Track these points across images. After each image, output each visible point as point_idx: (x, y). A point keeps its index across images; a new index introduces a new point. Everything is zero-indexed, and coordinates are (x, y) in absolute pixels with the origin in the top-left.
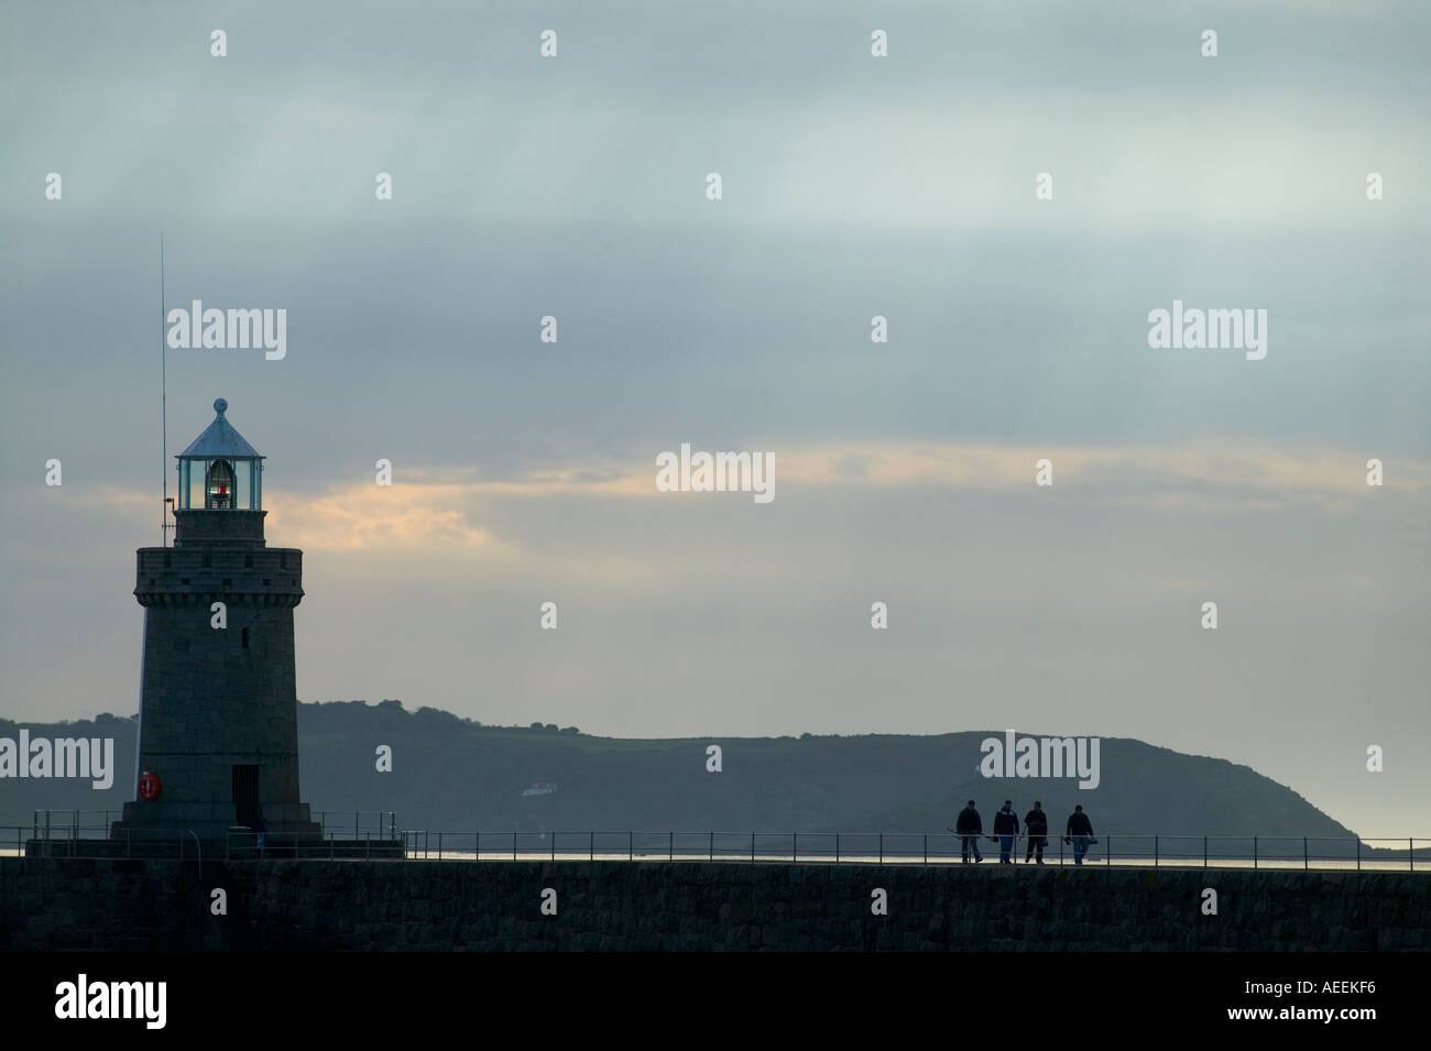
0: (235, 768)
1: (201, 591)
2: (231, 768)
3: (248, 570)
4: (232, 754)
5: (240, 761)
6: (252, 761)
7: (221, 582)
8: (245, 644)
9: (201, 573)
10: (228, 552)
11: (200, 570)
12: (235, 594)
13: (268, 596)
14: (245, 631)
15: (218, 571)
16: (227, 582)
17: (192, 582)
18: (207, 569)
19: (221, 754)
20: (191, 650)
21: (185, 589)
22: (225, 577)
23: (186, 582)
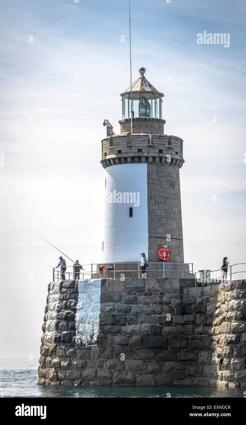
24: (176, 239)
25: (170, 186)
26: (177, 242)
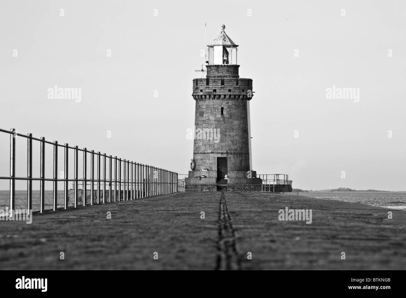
0: (218, 158)
1: (206, 94)
2: (216, 159)
3: (222, 86)
4: (217, 153)
5: (220, 156)
6: (225, 156)
7: (212, 91)
8: (222, 113)
9: (206, 88)
10: (215, 80)
11: (206, 86)
12: (217, 95)
13: (230, 96)
14: (222, 109)
15: (212, 87)
16: (215, 91)
17: (203, 91)
18: (208, 86)
19: (213, 153)
20: (204, 115)
21: (201, 94)
22: (214, 89)
23: (201, 91)
24: (201, 153)
25: (200, 115)
26: (201, 155)
